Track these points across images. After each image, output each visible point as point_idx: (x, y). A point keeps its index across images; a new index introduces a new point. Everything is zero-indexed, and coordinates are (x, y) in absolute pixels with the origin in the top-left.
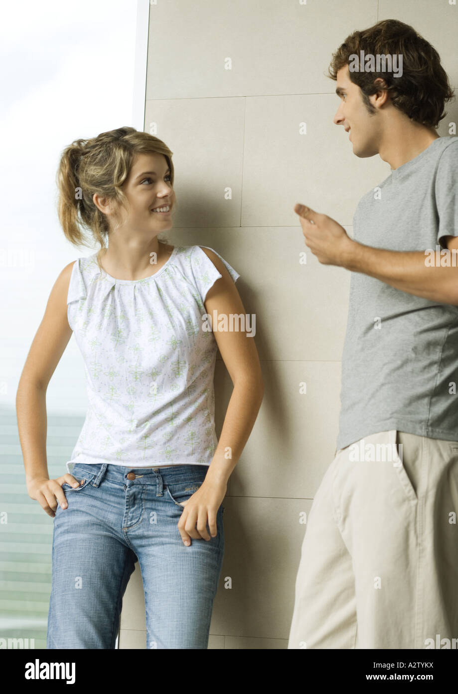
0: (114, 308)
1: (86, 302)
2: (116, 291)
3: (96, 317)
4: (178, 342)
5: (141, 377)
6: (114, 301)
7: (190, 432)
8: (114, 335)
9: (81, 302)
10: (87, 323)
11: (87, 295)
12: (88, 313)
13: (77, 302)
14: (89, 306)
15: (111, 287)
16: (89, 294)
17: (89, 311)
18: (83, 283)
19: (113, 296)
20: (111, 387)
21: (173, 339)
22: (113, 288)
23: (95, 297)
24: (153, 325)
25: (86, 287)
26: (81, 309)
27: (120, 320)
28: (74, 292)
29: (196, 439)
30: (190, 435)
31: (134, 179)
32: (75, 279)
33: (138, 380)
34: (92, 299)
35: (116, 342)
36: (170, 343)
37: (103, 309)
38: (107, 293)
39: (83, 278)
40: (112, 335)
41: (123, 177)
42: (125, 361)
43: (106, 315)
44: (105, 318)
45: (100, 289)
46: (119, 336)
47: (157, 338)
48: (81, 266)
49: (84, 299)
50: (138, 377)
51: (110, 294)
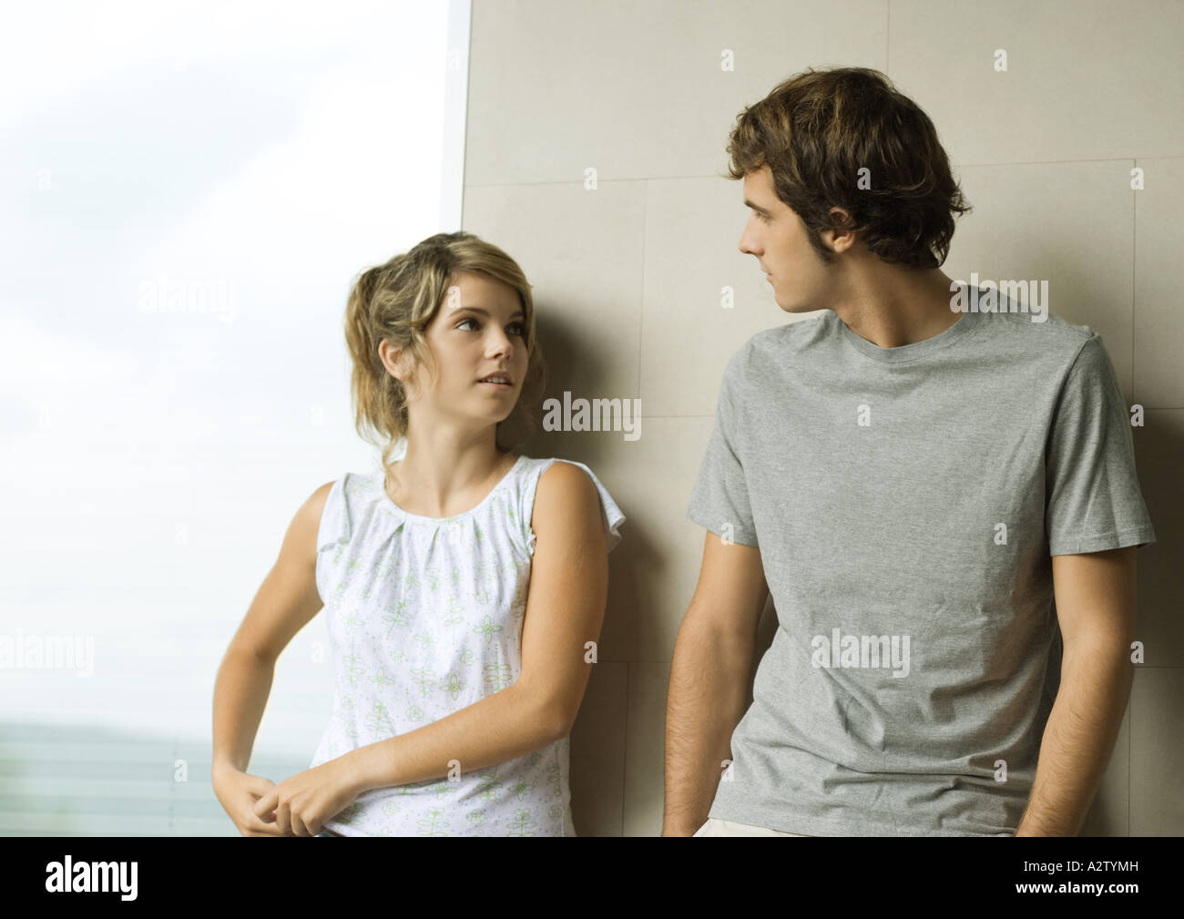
0: (397, 564)
1: (347, 549)
2: (404, 533)
3: (361, 577)
4: (495, 629)
5: (432, 691)
6: (398, 550)
7: (520, 813)
8: (391, 609)
9: (339, 548)
10: (344, 585)
11: (351, 536)
12: (348, 568)
13: (332, 547)
14: (352, 555)
15: (397, 526)
16: (355, 535)
17: (352, 564)
18: (346, 513)
19: (399, 542)
20: (377, 704)
21: (487, 623)
22: (401, 528)
23: (365, 542)
24: (454, 597)
25: (351, 524)
26: (336, 561)
27: (403, 584)
28: (328, 530)
29: (529, 825)
30: (519, 817)
31: (444, 318)
32: (335, 504)
33: (427, 695)
34: (359, 545)
35: (391, 623)
36: (480, 630)
37: (376, 564)
38: (388, 536)
39: (348, 506)
40: (384, 610)
41: (428, 312)
42: (403, 658)
43: (380, 574)
44: (378, 579)
45: (375, 530)
46: (399, 612)
47: (458, 620)
48: (348, 486)
49: (343, 541)
50: (427, 690)
51: (393, 539)
